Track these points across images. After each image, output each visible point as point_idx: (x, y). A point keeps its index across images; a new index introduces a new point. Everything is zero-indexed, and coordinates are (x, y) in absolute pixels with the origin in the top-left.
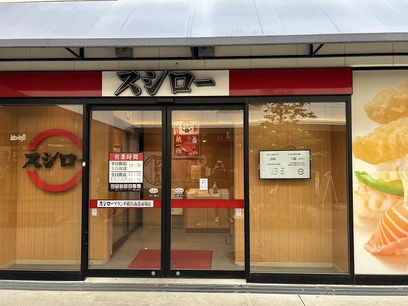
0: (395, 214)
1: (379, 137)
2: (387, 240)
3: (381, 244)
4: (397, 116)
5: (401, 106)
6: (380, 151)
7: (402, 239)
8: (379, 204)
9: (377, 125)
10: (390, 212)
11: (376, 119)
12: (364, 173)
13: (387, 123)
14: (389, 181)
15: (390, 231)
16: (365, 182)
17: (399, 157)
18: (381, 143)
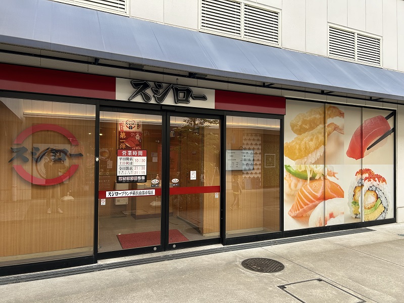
0: (304, 192)
1: (297, 143)
2: (299, 208)
3: (296, 211)
4: (305, 130)
5: (308, 125)
6: (297, 152)
7: (306, 206)
8: (296, 186)
9: (296, 136)
10: (301, 190)
11: (295, 132)
12: (289, 166)
13: (301, 134)
14: (301, 171)
15: (301, 202)
16: (289, 171)
17: (306, 156)
18: (297, 147)
